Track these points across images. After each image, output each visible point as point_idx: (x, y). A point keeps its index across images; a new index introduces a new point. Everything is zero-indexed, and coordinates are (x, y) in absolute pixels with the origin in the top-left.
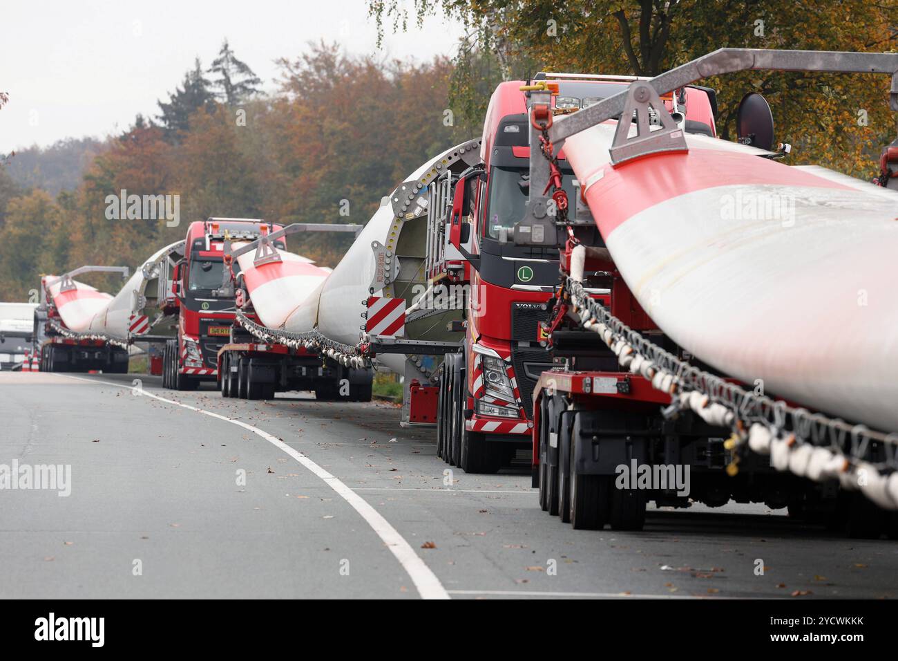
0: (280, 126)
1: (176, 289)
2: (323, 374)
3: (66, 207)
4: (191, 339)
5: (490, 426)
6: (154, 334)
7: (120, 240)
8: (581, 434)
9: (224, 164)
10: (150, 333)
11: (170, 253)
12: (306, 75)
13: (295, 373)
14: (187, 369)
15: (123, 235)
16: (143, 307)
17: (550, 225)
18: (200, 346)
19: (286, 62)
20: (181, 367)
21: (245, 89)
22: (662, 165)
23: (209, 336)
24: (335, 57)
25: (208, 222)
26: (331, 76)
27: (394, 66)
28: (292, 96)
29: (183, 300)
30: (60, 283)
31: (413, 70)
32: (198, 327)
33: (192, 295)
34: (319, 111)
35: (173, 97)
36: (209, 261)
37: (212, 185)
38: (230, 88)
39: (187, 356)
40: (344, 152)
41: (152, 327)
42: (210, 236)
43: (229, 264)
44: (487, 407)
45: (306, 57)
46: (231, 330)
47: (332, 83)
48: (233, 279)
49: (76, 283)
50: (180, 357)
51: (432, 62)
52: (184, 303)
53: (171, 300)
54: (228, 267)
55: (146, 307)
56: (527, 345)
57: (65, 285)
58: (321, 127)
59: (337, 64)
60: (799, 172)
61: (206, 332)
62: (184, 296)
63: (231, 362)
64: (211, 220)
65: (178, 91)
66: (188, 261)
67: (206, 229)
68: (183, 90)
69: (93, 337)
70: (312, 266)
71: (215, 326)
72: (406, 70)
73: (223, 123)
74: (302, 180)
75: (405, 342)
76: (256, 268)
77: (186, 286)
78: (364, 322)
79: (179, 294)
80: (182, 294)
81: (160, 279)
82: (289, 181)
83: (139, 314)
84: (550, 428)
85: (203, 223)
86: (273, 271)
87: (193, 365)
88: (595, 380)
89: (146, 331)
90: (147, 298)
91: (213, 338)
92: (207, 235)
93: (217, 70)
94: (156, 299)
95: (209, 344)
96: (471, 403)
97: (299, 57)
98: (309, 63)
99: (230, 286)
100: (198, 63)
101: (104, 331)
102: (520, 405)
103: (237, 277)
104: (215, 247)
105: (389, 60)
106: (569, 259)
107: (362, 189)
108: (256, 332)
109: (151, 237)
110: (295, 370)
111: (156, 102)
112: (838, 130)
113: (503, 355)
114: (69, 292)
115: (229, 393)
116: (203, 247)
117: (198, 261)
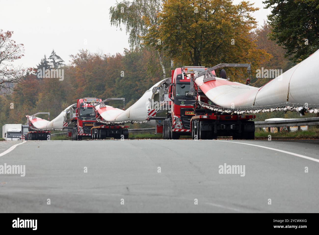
0: (71, 74)
1: (77, 115)
4: (81, 127)
5: (177, 130)
7: (25, 108)
8: (201, 125)
9: (55, 85)
10: (68, 126)
11: (72, 107)
12: (78, 59)
15: (26, 107)
16: (66, 120)
17: (194, 92)
18: (83, 128)
19: (73, 56)
20: (78, 134)
21: (59, 64)
22: (212, 82)
23: (85, 126)
24: (87, 54)
26: (86, 59)
27: (104, 56)
28: (74, 65)
29: (79, 118)
30: (32, 117)
32: (82, 124)
33: (80, 116)
34: (83, 70)
35: (38, 66)
37: (52, 91)
38: (55, 63)
39: (80, 131)
40: (91, 81)
44: (176, 127)
45: (78, 54)
47: (86, 61)
48: (95, 111)
49: (36, 117)
50: (78, 131)
53: (75, 118)
56: (183, 115)
58: (84, 74)
59: (87, 56)
60: (234, 83)
61: (84, 125)
63: (95, 131)
64: (85, 98)
65: (39, 65)
66: (79, 108)
68: (41, 64)
71: (86, 124)
72: (108, 57)
74: (79, 89)
75: (156, 117)
76: (100, 109)
77: (79, 114)
78: (148, 114)
81: (70, 113)
82: (75, 90)
83: (65, 122)
84: (194, 125)
85: (83, 99)
86: (105, 109)
87: (81, 133)
88: (203, 116)
89: (67, 126)
92: (84, 102)
93: (51, 58)
94: (69, 118)
95: (85, 128)
96: (173, 126)
97: (76, 54)
98: (79, 56)
100: (45, 56)
102: (182, 126)
105: (103, 54)
106: (198, 98)
107: (96, 91)
109: (34, 107)
110: (110, 132)
112: (236, 74)
113: (179, 117)
114: (35, 120)
115: (94, 138)
116: (83, 105)
117: (82, 108)
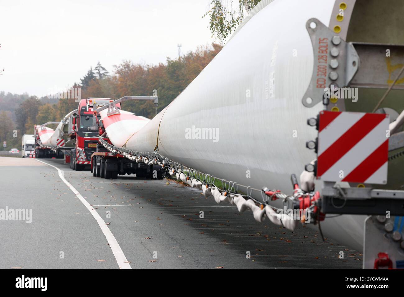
0: (114, 84)
1: (75, 128)
2: (141, 166)
3: (55, 108)
4: (81, 149)
6: (67, 147)
10: (65, 146)
11: (73, 114)
12: (122, 70)
13: (127, 166)
14: (79, 161)
16: (62, 135)
18: (85, 152)
19: (116, 66)
20: (76, 161)
21: (104, 75)
23: (88, 148)
24: (130, 64)
25: (87, 100)
26: (129, 70)
27: (147, 66)
28: (118, 75)
30: (41, 128)
31: (152, 67)
32: (83, 144)
33: (81, 130)
34: (126, 79)
35: (84, 77)
36: (88, 116)
38: (100, 75)
39: (79, 156)
40: (132, 91)
41: (66, 144)
42: (89, 105)
43: (95, 115)
46: (97, 146)
47: (129, 72)
48: (97, 122)
49: (46, 127)
50: (76, 157)
51: (158, 65)
52: (78, 134)
53: (73, 133)
54: (95, 117)
55: (64, 135)
57: (42, 128)
58: (126, 84)
59: (130, 66)
61: (87, 146)
62: (78, 131)
63: (97, 161)
64: (89, 99)
65: (86, 76)
66: (79, 116)
67: (87, 102)
68: (87, 75)
69: (47, 147)
70: (135, 116)
71: (91, 143)
72: (151, 67)
73: (98, 84)
76: (108, 117)
77: (79, 126)
79: (76, 130)
80: (77, 130)
81: (69, 124)
83: (61, 139)
85: (86, 100)
86: (117, 118)
87: (82, 160)
89: (64, 145)
90: (64, 132)
91: (89, 149)
92: (87, 105)
93: (96, 70)
94: (67, 132)
95: (88, 151)
97: (120, 65)
98: (122, 66)
99: (96, 125)
100: (91, 68)
101: (50, 145)
103: (99, 121)
104: (91, 110)
105: (146, 65)
108: (109, 148)
110: (127, 165)
111: (80, 79)
114: (44, 131)
115: (96, 175)
116: (86, 110)
117: (84, 116)
